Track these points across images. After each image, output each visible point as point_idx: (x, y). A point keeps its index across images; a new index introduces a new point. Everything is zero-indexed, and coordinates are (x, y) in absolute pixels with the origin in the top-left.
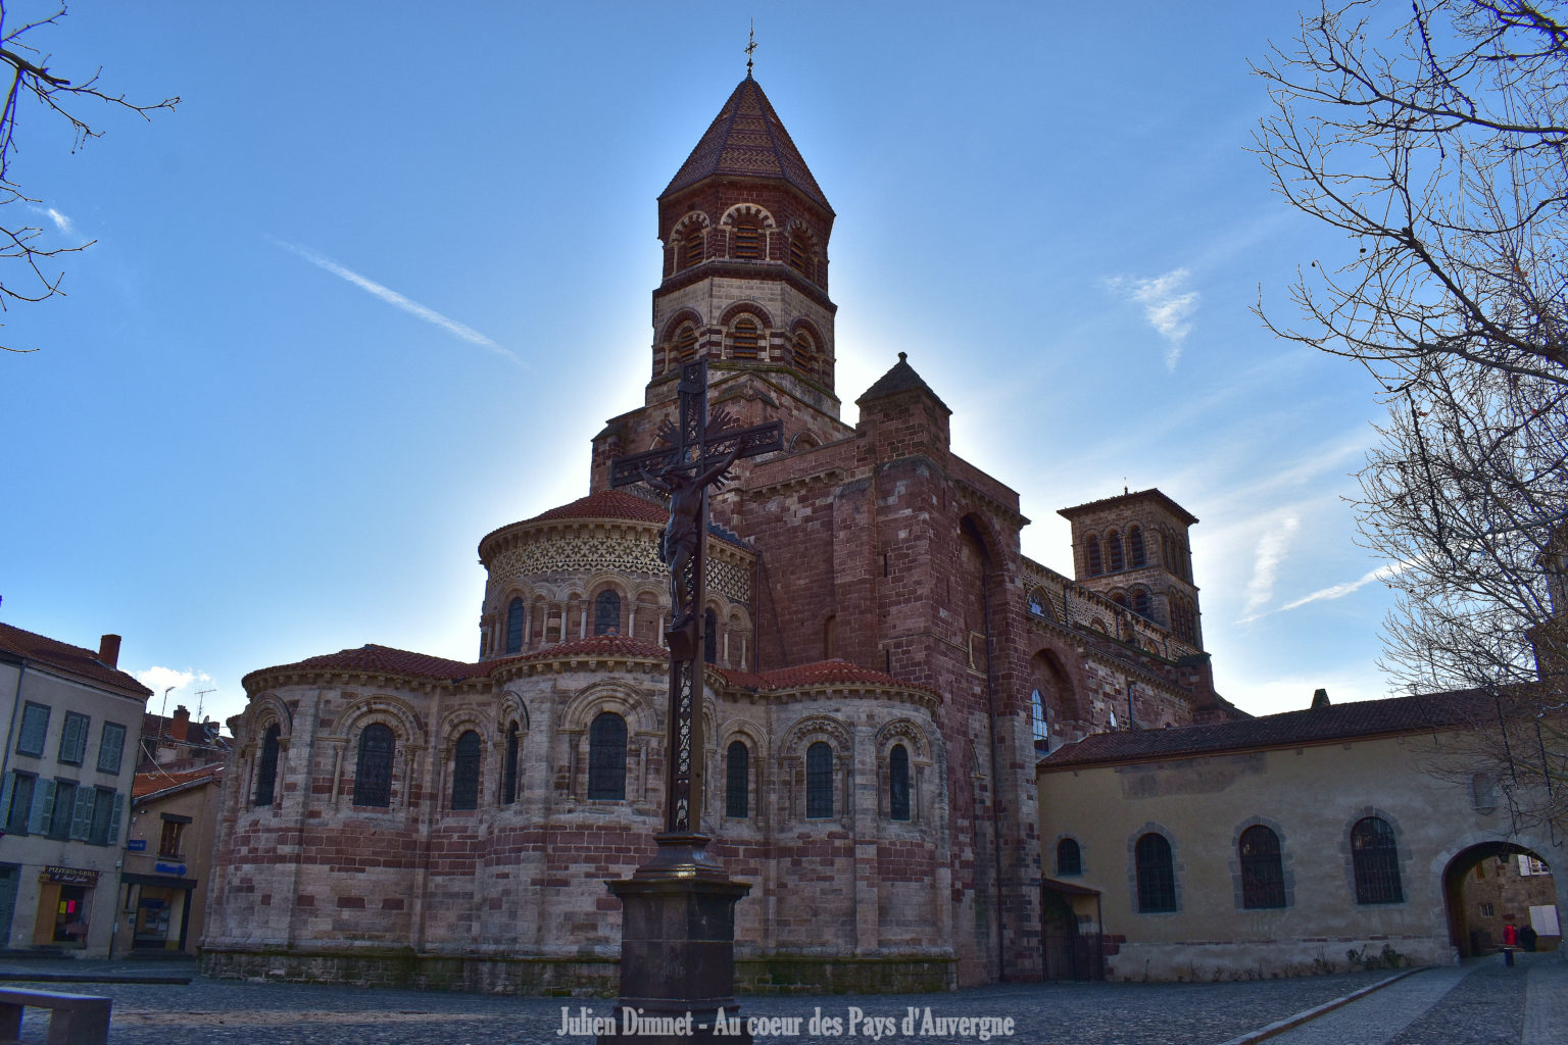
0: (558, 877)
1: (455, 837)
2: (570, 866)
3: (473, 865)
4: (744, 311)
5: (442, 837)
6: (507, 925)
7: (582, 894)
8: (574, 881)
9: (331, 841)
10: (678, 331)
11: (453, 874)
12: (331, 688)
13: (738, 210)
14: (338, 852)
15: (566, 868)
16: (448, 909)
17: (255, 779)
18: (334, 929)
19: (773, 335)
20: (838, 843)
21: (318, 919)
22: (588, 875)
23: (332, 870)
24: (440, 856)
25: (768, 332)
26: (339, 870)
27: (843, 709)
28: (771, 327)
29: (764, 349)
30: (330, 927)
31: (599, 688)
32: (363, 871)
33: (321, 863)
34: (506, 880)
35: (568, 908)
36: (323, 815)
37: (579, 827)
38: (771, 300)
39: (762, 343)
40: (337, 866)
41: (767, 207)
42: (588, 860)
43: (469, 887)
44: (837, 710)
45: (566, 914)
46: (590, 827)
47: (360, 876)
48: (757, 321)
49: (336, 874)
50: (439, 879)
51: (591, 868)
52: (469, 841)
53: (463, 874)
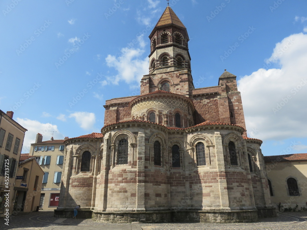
0: (230, 187)
1: (177, 175)
2: (233, 183)
3: (184, 183)
4: (179, 56)
5: (173, 175)
6: (214, 201)
7: (237, 192)
8: (235, 188)
9: (152, 176)
10: (163, 58)
11: (178, 186)
12: (147, 129)
13: (176, 33)
14: (154, 179)
15: (232, 184)
16: (178, 196)
17: (116, 156)
18: (155, 204)
19: (185, 62)
20: (257, 178)
21: (151, 201)
22: (238, 186)
23: (153, 185)
24: (173, 181)
25: (184, 61)
26: (155, 185)
27: (252, 146)
28: (185, 60)
29: (184, 65)
30: (154, 204)
31: (230, 135)
32: (160, 185)
33: (150, 183)
34: (211, 188)
35: (234, 196)
36: (149, 167)
37: (233, 172)
38: (185, 54)
39: (183, 63)
40: (154, 184)
41: (182, 34)
42: (237, 182)
43: (184, 190)
44: (251, 146)
45: (234, 197)
46: (236, 172)
47: (160, 187)
48: (182, 58)
49: (154, 186)
50: (174, 188)
51: (237, 184)
52: (182, 176)
53: (181, 186)
